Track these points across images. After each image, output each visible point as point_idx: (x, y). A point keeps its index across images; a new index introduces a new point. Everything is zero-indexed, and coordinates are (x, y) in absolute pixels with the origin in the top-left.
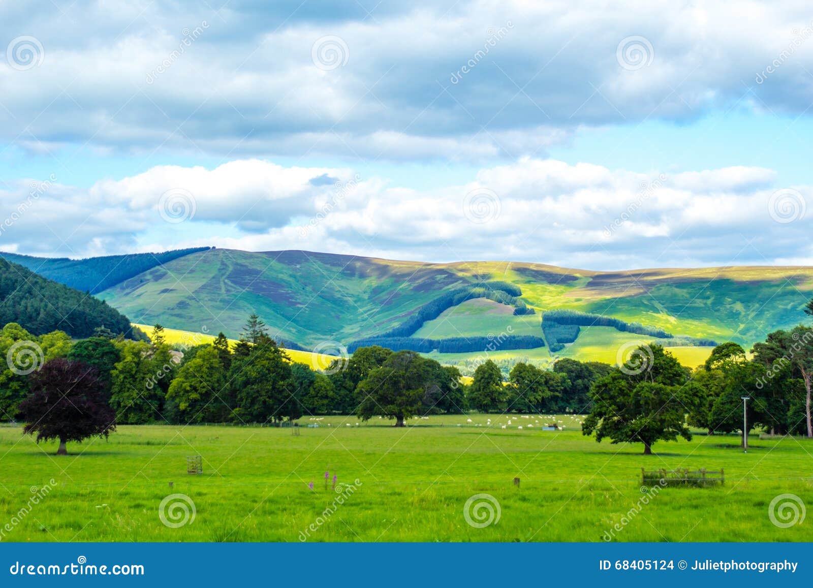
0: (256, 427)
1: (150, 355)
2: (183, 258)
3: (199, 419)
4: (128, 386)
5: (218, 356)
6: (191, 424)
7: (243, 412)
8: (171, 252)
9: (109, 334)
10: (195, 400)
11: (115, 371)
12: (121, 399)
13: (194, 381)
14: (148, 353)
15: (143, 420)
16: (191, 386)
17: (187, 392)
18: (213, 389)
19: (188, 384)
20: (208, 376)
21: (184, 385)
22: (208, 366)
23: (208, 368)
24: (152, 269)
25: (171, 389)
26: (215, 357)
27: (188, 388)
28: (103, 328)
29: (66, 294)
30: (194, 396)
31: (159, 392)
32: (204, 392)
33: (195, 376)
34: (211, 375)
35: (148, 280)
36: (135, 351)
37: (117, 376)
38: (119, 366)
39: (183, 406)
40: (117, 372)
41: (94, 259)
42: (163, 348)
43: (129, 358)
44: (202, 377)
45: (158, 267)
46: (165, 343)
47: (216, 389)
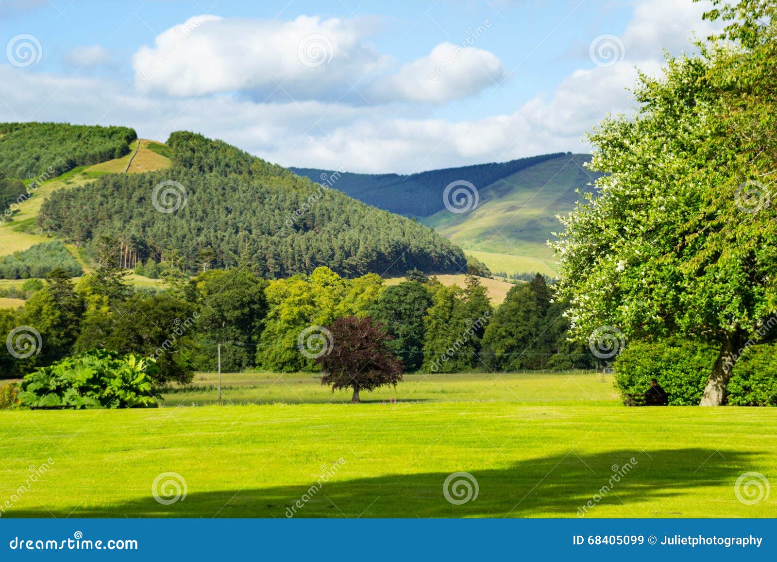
0: (577, 374)
1: (465, 298)
2: (532, 168)
3: (517, 366)
4: (442, 332)
5: (535, 299)
6: (509, 371)
7: (562, 358)
8: (517, 161)
9: (422, 276)
10: (511, 346)
11: (427, 316)
12: (435, 346)
13: (510, 326)
14: (463, 297)
15: (459, 369)
16: (506, 331)
17: (504, 337)
18: (530, 334)
19: (504, 329)
20: (524, 320)
21: (499, 330)
22: (525, 309)
23: (524, 312)
24: (496, 183)
25: (486, 336)
26: (531, 299)
27: (504, 334)
28: (415, 270)
29: (388, 223)
30: (510, 341)
31: (475, 338)
32: (520, 337)
33: (510, 321)
34: (527, 319)
35: (491, 196)
36: (448, 295)
37: (430, 322)
38: (431, 311)
39: (498, 353)
40: (430, 318)
41: (426, 173)
42: (478, 291)
43: (441, 303)
44: (518, 321)
45: (502, 180)
46: (480, 285)
47: (534, 334)
